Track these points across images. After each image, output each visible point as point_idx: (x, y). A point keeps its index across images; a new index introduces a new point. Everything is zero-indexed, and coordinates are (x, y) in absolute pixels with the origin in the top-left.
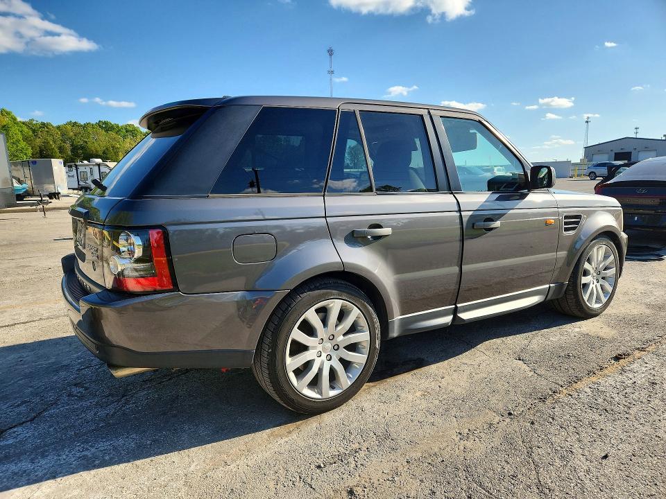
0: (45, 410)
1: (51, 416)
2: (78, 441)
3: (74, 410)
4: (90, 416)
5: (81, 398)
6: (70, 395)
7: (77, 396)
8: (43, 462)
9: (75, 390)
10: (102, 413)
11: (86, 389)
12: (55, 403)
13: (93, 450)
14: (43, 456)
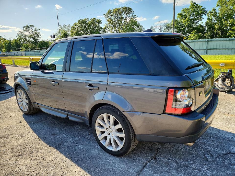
0: (224, 154)
1: (223, 150)
2: (218, 136)
3: (214, 147)
4: (210, 142)
5: (209, 151)
6: (212, 156)
7: (210, 154)
8: (229, 136)
9: (209, 157)
10: (206, 141)
11: (204, 155)
12: (219, 156)
13: (215, 132)
14: (229, 138)
